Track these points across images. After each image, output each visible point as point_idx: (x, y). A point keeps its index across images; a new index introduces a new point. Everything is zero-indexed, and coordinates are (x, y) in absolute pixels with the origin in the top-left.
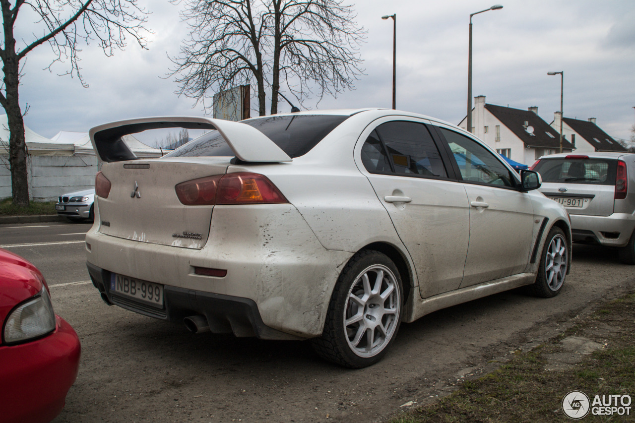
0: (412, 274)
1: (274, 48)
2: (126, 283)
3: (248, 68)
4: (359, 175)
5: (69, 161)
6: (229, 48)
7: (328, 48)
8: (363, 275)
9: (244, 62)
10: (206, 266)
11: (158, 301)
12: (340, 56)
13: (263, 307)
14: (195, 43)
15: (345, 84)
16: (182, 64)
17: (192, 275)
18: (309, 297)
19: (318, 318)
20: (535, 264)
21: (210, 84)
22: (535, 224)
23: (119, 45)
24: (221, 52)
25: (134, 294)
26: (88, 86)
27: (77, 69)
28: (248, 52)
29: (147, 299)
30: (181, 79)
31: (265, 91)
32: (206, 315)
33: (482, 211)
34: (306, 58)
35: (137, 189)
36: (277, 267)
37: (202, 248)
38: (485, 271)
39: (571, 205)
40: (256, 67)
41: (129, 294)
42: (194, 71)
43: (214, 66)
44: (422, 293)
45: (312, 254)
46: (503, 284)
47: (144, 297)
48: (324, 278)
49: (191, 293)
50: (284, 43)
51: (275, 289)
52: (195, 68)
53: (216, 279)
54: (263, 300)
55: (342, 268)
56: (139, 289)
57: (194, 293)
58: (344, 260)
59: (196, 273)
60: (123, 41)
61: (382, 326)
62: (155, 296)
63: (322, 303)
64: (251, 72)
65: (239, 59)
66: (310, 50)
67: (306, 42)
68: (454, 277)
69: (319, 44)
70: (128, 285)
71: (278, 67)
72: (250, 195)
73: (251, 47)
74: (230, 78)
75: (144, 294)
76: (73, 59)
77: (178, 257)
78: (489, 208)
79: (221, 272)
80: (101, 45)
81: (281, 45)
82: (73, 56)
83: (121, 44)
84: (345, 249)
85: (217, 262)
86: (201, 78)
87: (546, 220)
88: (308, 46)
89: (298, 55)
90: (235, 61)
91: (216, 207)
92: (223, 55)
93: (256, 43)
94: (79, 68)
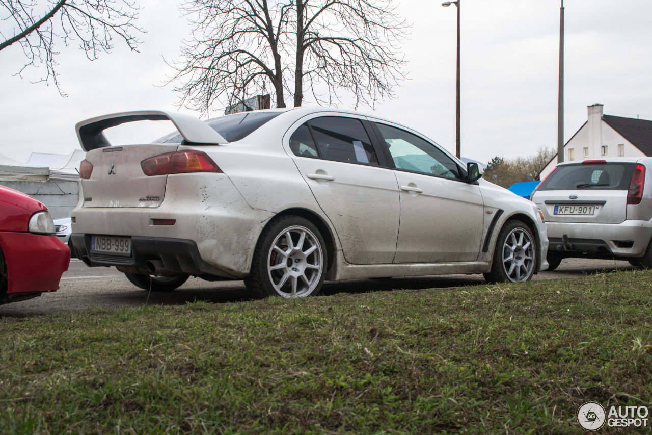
0: (334, 239)
1: (296, 48)
2: (104, 242)
3: (264, 73)
4: (286, 156)
5: (42, 187)
6: (238, 48)
7: (362, 47)
8: (286, 233)
9: (260, 66)
10: (161, 218)
11: (127, 251)
12: (378, 58)
13: (201, 246)
14: (198, 43)
15: (384, 91)
16: (182, 69)
17: (152, 226)
18: (237, 242)
19: (246, 260)
20: (488, 253)
21: (217, 95)
22: (485, 214)
23: (104, 47)
24: (229, 53)
25: (110, 249)
26: (67, 96)
27: (54, 75)
28: (265, 53)
29: (119, 251)
30: (181, 88)
31: (285, 102)
32: (161, 256)
33: (414, 195)
34: (334, 60)
35: (113, 168)
36: (211, 217)
37: (159, 206)
38: (422, 251)
39: (582, 213)
40: (274, 73)
41: (106, 250)
42: (196, 78)
43: (221, 71)
44: (347, 257)
45: (240, 211)
46: (446, 266)
47: (117, 250)
48: (250, 230)
49: (150, 239)
50: (308, 42)
51: (210, 233)
52: (198, 74)
53: (168, 228)
54: (201, 241)
55: (265, 223)
56: (113, 245)
57: (152, 239)
58: (267, 217)
59: (154, 224)
60: (110, 43)
61: (305, 277)
62: (125, 248)
63: (249, 248)
64: (268, 78)
65: (253, 63)
66: (341, 50)
67: (335, 40)
68: (384, 251)
69: (352, 42)
70: (104, 244)
71: (301, 71)
72: (195, 166)
73: (268, 48)
74: (242, 85)
75: (117, 248)
76: (49, 63)
77: (142, 213)
78: (423, 193)
79: (171, 222)
80: (83, 46)
81: (305, 43)
82: (49, 59)
83: (107, 47)
84: (268, 209)
85: (169, 215)
86: (205, 86)
87: (500, 212)
88: (338, 44)
89: (324, 57)
90: (248, 64)
91: (169, 175)
92: (231, 58)
93: (274, 43)
94: (56, 74)
